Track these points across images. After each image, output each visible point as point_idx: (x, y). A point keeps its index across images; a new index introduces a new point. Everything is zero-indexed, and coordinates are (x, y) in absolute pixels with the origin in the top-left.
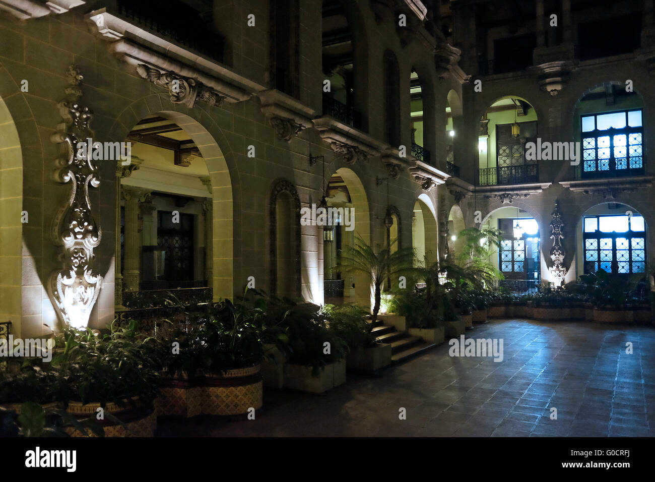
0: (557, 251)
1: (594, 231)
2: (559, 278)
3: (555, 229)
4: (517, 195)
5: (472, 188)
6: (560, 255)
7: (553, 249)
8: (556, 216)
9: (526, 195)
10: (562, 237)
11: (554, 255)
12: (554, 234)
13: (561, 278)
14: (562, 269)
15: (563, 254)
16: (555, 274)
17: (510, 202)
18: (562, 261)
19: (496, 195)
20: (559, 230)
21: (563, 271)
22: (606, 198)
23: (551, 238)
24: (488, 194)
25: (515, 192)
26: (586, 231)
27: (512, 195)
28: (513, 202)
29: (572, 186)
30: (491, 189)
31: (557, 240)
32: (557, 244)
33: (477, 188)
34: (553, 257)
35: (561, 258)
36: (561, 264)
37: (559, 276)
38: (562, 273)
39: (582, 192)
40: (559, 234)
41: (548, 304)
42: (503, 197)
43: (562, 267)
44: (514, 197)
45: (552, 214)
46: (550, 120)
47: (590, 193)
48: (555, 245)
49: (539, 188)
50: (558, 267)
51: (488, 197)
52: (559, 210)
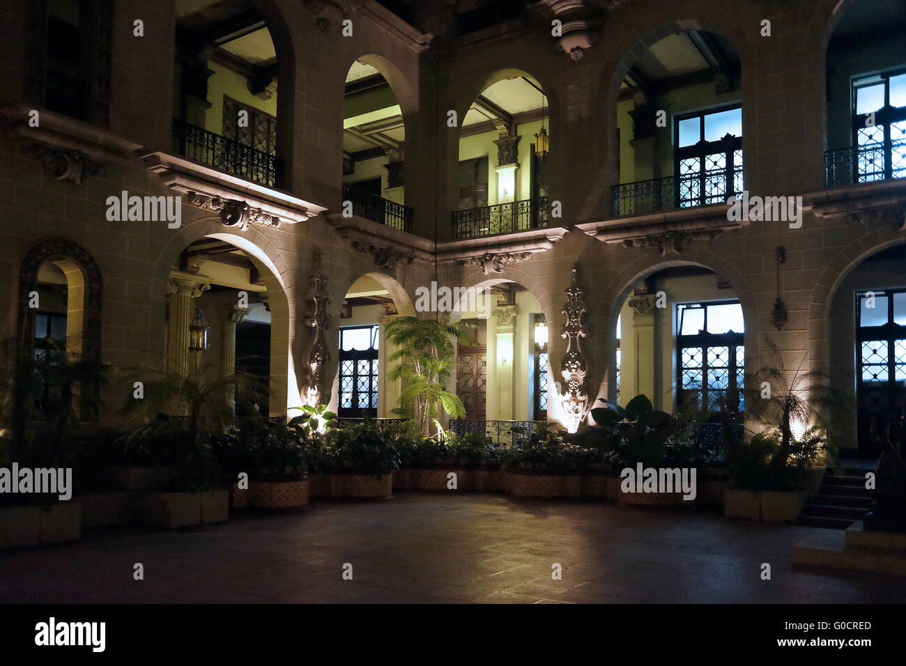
0: (573, 363)
1: (697, 333)
2: (576, 415)
3: (570, 319)
4: (508, 255)
5: (428, 245)
6: (579, 370)
7: (567, 358)
8: (574, 293)
9: (523, 256)
10: (583, 335)
11: (567, 370)
12: (569, 329)
13: (580, 415)
14: (581, 398)
15: (582, 368)
16: (570, 408)
17: (498, 270)
18: (581, 382)
19: (473, 259)
20: (575, 322)
21: (584, 401)
22: (664, 254)
23: (564, 336)
24: (459, 256)
25: (503, 250)
26: (683, 334)
27: (501, 257)
28: (502, 271)
29: (601, 231)
30: (463, 246)
31: (574, 341)
32: (574, 349)
33: (439, 246)
34: (566, 374)
35: (581, 375)
36: (580, 388)
37: (577, 412)
38: (581, 405)
39: (619, 244)
40: (577, 329)
41: (530, 465)
42: (484, 260)
43: (581, 395)
44: (504, 260)
45: (567, 290)
46: (570, 108)
47: (635, 245)
48: (570, 351)
49: (543, 239)
50: (574, 394)
51: (462, 263)
52: (580, 282)
